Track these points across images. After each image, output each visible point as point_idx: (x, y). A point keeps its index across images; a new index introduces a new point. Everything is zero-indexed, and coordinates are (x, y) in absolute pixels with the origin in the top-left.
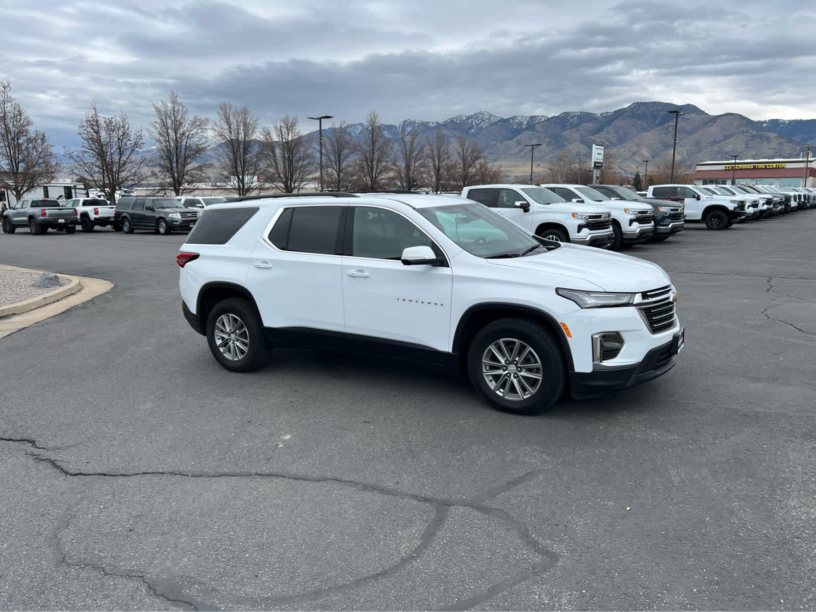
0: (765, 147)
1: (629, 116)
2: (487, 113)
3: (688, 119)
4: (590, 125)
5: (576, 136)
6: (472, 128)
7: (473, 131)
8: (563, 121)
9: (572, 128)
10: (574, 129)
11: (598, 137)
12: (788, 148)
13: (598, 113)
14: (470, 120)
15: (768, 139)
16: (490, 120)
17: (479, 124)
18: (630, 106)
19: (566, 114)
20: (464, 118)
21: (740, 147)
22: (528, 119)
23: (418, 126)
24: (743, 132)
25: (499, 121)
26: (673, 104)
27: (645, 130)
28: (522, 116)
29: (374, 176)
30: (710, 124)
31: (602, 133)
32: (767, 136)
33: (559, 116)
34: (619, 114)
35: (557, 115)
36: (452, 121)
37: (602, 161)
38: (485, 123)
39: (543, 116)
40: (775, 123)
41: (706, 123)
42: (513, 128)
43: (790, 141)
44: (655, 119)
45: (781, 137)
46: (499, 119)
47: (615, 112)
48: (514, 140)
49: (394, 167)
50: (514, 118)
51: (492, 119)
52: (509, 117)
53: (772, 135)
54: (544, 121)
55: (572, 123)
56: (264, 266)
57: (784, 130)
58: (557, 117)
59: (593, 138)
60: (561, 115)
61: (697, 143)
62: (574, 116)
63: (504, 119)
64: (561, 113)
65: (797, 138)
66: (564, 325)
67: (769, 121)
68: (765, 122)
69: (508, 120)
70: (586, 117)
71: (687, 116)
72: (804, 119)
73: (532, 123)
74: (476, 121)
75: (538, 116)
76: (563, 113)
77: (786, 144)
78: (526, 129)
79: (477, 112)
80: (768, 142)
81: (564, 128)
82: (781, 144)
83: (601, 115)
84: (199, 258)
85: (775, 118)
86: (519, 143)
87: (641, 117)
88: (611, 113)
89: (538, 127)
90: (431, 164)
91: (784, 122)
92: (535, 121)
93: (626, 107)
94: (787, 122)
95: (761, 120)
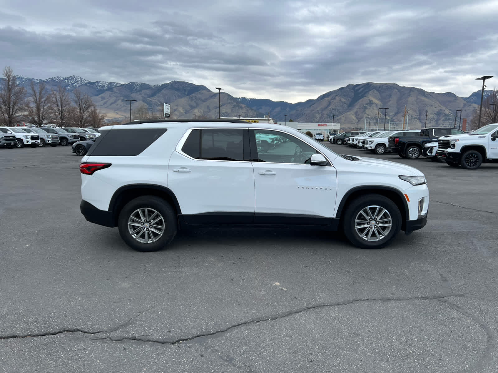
0: (241, 112)
1: (170, 88)
2: (79, 77)
3: (202, 93)
4: (148, 92)
5: (140, 97)
6: (68, 86)
7: (69, 88)
8: (131, 87)
9: (137, 92)
10: (138, 93)
11: (153, 99)
12: (251, 113)
13: (152, 84)
14: (67, 81)
15: (242, 108)
16: (81, 82)
17: (73, 84)
18: (170, 83)
19: (133, 83)
20: (62, 79)
21: (229, 111)
22: (108, 83)
23: (25, 81)
24: (230, 103)
25: (88, 83)
26: (194, 84)
27: (180, 97)
28: (104, 82)
29: (11, 113)
30: (213, 97)
31: (155, 97)
32: (241, 106)
33: (128, 84)
34: (165, 86)
35: (127, 83)
36: (52, 80)
37: (169, 113)
38: (78, 83)
39: (118, 83)
40: (244, 99)
41: (212, 97)
42: (98, 88)
43: (252, 109)
44: (185, 91)
45: (248, 107)
46: (88, 82)
47: (162, 85)
48: (99, 96)
49: (26, 108)
50: (98, 82)
51: (83, 81)
52: (96, 81)
53: (243, 106)
54: (119, 86)
55: (136, 89)
56: (183, 170)
57: (248, 103)
58: (127, 84)
59: (150, 99)
60: (129, 83)
61: (208, 107)
62: (138, 85)
63: (91, 82)
64: (129, 82)
65: (254, 108)
66: (406, 195)
67: (241, 98)
68: (239, 98)
69: (94, 83)
70: (145, 86)
71: (202, 92)
72: (257, 99)
73: (111, 87)
74: (71, 82)
75: (115, 83)
76: (130, 83)
77: (250, 111)
78: (107, 90)
79: (71, 76)
80: (242, 109)
81: (132, 92)
82: (247, 110)
83: (154, 86)
84: (110, 167)
85: (244, 97)
86: (103, 98)
87: (178, 90)
88: (160, 85)
89: (115, 89)
90: (56, 108)
91: (248, 99)
92: (113, 86)
93: (168, 83)
94: (249, 99)
95: (238, 97)
